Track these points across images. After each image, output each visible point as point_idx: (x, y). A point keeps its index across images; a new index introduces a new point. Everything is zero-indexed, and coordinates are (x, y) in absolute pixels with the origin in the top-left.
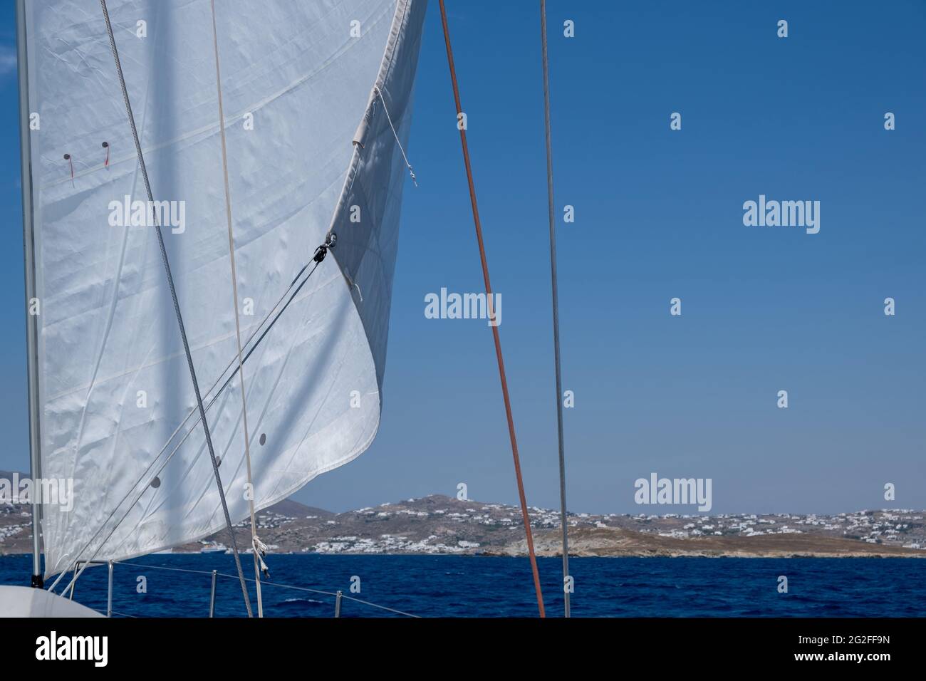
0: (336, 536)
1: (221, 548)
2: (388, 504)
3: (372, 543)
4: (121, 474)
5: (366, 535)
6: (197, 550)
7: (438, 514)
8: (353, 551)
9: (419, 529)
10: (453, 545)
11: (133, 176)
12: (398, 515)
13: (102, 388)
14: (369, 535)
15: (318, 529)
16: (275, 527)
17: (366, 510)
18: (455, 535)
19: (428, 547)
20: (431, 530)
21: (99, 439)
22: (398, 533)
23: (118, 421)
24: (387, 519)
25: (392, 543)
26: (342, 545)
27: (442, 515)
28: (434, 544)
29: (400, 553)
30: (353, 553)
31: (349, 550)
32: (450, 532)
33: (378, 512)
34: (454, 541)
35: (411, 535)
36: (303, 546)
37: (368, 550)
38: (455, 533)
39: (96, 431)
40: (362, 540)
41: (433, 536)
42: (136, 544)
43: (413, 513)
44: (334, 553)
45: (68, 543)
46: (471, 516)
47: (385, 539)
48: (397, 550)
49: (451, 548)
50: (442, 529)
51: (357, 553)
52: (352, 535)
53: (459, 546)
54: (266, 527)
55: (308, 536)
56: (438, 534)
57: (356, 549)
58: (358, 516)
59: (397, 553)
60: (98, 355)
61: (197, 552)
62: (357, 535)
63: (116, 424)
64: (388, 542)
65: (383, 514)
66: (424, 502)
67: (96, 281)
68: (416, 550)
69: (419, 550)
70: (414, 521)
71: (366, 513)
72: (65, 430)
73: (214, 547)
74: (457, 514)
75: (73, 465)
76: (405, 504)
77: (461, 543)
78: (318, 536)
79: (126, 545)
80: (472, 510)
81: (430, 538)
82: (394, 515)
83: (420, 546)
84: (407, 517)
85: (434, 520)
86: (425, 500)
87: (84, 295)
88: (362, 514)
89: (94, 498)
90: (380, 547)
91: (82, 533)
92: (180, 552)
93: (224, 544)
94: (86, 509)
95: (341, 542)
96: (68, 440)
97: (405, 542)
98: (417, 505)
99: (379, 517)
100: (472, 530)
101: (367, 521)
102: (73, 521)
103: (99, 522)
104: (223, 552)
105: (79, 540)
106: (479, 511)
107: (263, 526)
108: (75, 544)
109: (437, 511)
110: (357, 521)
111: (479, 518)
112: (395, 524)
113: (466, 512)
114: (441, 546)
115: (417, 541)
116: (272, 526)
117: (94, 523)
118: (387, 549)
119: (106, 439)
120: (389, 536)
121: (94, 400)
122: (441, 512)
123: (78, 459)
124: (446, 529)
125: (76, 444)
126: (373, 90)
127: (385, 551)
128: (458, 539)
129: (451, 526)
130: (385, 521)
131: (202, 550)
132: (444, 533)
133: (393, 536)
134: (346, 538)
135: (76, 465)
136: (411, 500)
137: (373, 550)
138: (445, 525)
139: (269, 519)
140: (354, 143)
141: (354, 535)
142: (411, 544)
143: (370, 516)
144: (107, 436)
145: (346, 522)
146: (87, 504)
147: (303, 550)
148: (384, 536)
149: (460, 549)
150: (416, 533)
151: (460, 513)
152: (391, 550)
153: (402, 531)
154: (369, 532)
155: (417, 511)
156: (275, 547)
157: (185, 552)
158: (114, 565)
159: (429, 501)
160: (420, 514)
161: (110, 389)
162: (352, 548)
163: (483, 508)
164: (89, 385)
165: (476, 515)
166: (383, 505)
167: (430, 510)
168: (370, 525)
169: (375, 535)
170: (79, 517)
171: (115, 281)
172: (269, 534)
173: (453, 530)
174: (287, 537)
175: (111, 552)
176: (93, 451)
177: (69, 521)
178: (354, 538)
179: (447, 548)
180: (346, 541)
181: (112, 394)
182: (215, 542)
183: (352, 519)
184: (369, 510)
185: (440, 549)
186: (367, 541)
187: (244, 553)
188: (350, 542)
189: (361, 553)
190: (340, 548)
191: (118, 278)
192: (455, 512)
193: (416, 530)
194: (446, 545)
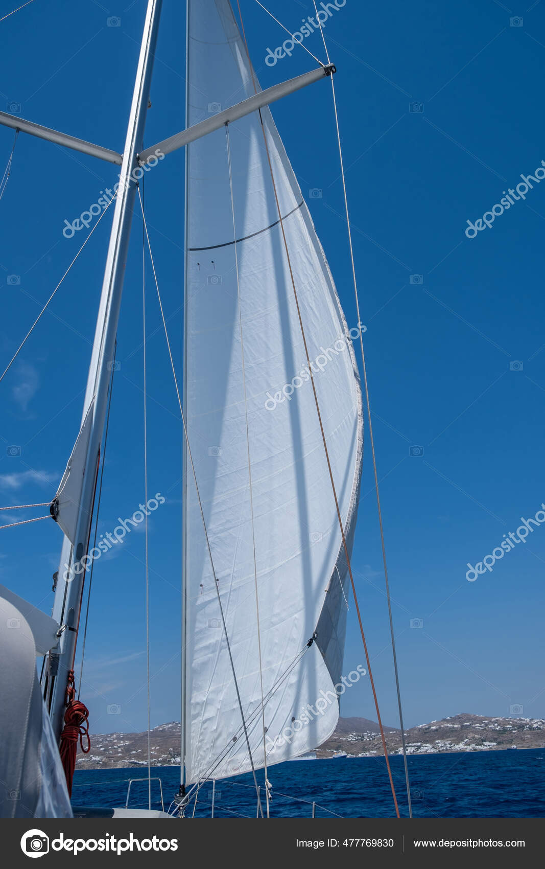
0: (409, 743)
1: (344, 754)
2: (435, 721)
3: (431, 746)
4: (220, 735)
5: (426, 742)
6: (330, 756)
7: (466, 725)
8: (420, 752)
9: (458, 735)
10: (481, 745)
11: (229, 593)
12: (443, 728)
13: (213, 692)
14: (427, 741)
15: (398, 740)
16: (373, 739)
17: (422, 726)
18: (480, 738)
19: (466, 747)
20: (465, 735)
21: (211, 717)
22: (444, 739)
23: (219, 708)
24: (436, 730)
25: (443, 746)
26: (413, 749)
27: (469, 725)
28: (469, 745)
29: (449, 752)
30: (421, 754)
31: (418, 752)
32: (477, 736)
33: (430, 727)
34: (481, 742)
35: (453, 740)
36: (391, 751)
37: (429, 751)
38: (480, 737)
39: (210, 712)
40: (424, 745)
41: (467, 740)
42: (226, 771)
43: (451, 726)
44: (409, 754)
45: (197, 769)
46: (487, 725)
47: (437, 743)
48: (447, 750)
49: (480, 747)
50: (471, 735)
51: (423, 753)
52: (418, 742)
53: (484, 745)
54: (368, 740)
55: (393, 744)
56: (470, 738)
57: (422, 751)
58: (420, 729)
59: (447, 752)
60: (212, 675)
61: (330, 758)
62: (421, 742)
63: (218, 709)
64: (440, 745)
65: (434, 728)
66: (456, 719)
67: (212, 641)
68: (459, 749)
69: (460, 749)
70: (453, 730)
71: (424, 728)
72: (197, 712)
73: (339, 754)
74: (478, 725)
75: (199, 729)
76: (445, 720)
77: (485, 743)
78: (398, 744)
79: (222, 771)
80: (486, 722)
81: (465, 741)
82: (440, 728)
83: (460, 747)
84: (448, 728)
85: (466, 729)
86: (457, 717)
87: (207, 647)
88: (421, 728)
89: (208, 746)
90: (436, 748)
91: (202, 764)
92: (321, 758)
93: (346, 751)
94: (204, 751)
95: (412, 746)
96: (197, 717)
97: (451, 744)
98: (453, 720)
99: (432, 730)
100: (490, 735)
101: (425, 733)
102: (199, 758)
103: (210, 758)
104: (345, 756)
105: (201, 768)
106: (491, 722)
107: (366, 740)
108: (199, 770)
109: (466, 724)
110: (420, 733)
111: (492, 726)
112: (442, 734)
113: (483, 723)
114: (474, 746)
115: (458, 744)
116: (371, 739)
117: (208, 759)
118: (441, 749)
119: (213, 717)
120: (440, 741)
121: (209, 697)
122: (468, 724)
123: (201, 727)
124: (474, 734)
125: (201, 719)
126: (334, 567)
127: (439, 751)
128: (483, 741)
129: (476, 732)
130: (436, 732)
131: (334, 756)
132: (474, 737)
133: (442, 741)
134: (415, 744)
135: (201, 730)
136: (448, 718)
137: (432, 751)
138: (473, 732)
139: (369, 735)
140: (326, 591)
141: (419, 742)
142: (454, 746)
143: (426, 729)
144: (214, 715)
145: (413, 734)
146: (205, 749)
147: (391, 753)
148: (437, 741)
149: (485, 747)
150: (456, 738)
151: (480, 724)
152: (443, 750)
153: (447, 738)
154: (428, 739)
155: (453, 724)
156: (375, 752)
157: (325, 758)
158: (216, 781)
159: (459, 718)
160: (456, 726)
161: (217, 692)
162: (420, 751)
163: (493, 720)
164: (207, 689)
165: (490, 725)
166: (432, 722)
167: (461, 723)
168: (427, 735)
169: (431, 741)
170: (201, 756)
171: (220, 641)
172: (370, 744)
173: (478, 735)
174: (381, 745)
175: (215, 775)
176: (208, 722)
177: (197, 758)
178: (419, 744)
179: (478, 747)
180: (415, 746)
181: (217, 695)
182: (340, 751)
183: (416, 732)
184: (425, 726)
185: (473, 747)
186: (428, 745)
187: (357, 757)
188: (417, 746)
189: (426, 753)
190: (412, 751)
191: (222, 639)
192: (477, 723)
193: (455, 736)
194: (476, 745)
